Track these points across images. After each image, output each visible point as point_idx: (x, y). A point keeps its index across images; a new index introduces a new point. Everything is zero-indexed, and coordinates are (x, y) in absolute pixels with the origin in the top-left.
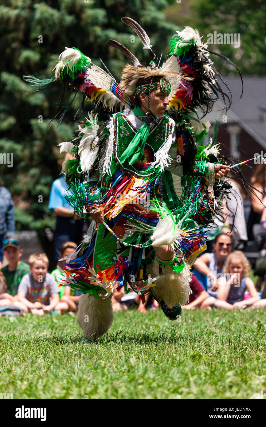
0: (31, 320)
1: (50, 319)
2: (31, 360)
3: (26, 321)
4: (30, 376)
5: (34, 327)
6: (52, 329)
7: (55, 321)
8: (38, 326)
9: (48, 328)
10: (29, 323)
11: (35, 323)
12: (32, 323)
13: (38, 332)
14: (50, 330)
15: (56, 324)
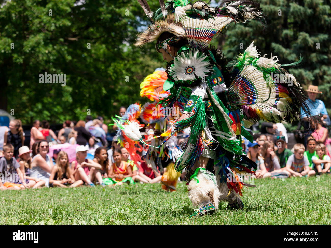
0: (294, 180)
1: (305, 180)
2: (297, 200)
3: (291, 181)
4: (298, 209)
5: (296, 184)
6: (307, 185)
7: (308, 180)
8: (298, 183)
9: (305, 184)
10: (293, 182)
11: (296, 182)
12: (295, 182)
13: (299, 186)
14: (305, 185)
15: (309, 182)
